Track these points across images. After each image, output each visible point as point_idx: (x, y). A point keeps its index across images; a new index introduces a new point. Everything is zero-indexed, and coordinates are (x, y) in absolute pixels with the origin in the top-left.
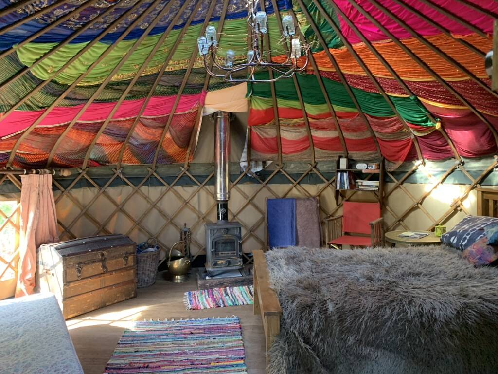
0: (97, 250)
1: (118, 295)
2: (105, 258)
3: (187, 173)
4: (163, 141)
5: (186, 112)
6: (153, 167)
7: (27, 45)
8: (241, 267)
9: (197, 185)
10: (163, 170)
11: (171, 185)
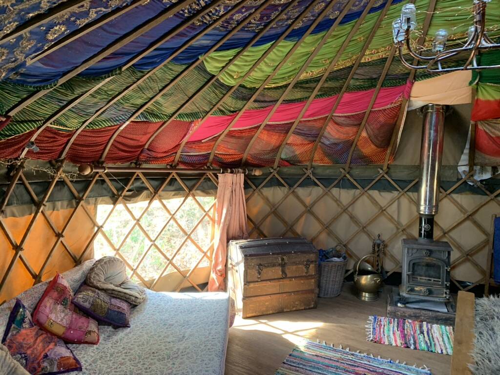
0: (278, 254)
1: (297, 303)
2: (285, 263)
3: (386, 176)
4: (358, 140)
5: (386, 107)
6: (347, 169)
7: (212, 54)
8: (447, 301)
9: (398, 190)
10: (356, 172)
11: (366, 189)
